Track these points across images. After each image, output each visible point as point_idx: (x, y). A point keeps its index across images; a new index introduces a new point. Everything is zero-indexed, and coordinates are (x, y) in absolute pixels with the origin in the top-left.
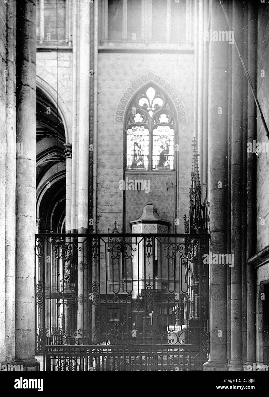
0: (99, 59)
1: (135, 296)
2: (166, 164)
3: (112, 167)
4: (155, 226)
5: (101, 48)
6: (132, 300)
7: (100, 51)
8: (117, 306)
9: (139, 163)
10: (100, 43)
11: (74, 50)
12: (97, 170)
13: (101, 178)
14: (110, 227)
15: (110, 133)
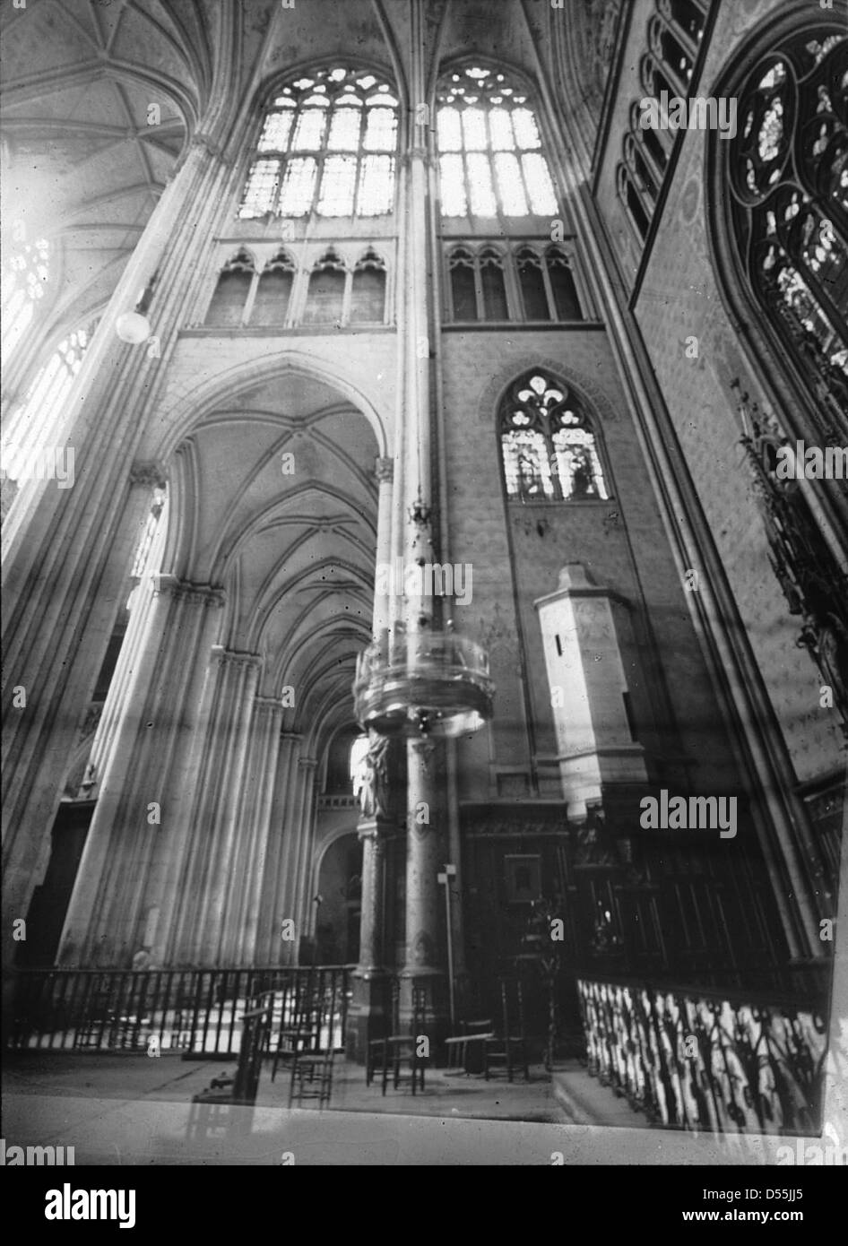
0: (444, 341)
1: (579, 810)
2: (590, 490)
3: (479, 495)
4: (602, 604)
5: (446, 325)
6: (570, 825)
7: (444, 330)
8: (525, 845)
9: (534, 490)
10: (443, 321)
11: (400, 327)
12: (448, 500)
13: (458, 514)
14: (484, 617)
15: (470, 438)
